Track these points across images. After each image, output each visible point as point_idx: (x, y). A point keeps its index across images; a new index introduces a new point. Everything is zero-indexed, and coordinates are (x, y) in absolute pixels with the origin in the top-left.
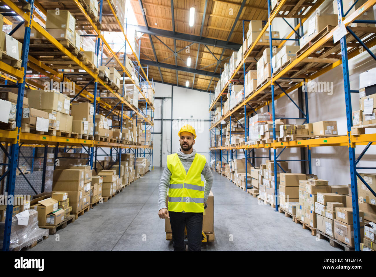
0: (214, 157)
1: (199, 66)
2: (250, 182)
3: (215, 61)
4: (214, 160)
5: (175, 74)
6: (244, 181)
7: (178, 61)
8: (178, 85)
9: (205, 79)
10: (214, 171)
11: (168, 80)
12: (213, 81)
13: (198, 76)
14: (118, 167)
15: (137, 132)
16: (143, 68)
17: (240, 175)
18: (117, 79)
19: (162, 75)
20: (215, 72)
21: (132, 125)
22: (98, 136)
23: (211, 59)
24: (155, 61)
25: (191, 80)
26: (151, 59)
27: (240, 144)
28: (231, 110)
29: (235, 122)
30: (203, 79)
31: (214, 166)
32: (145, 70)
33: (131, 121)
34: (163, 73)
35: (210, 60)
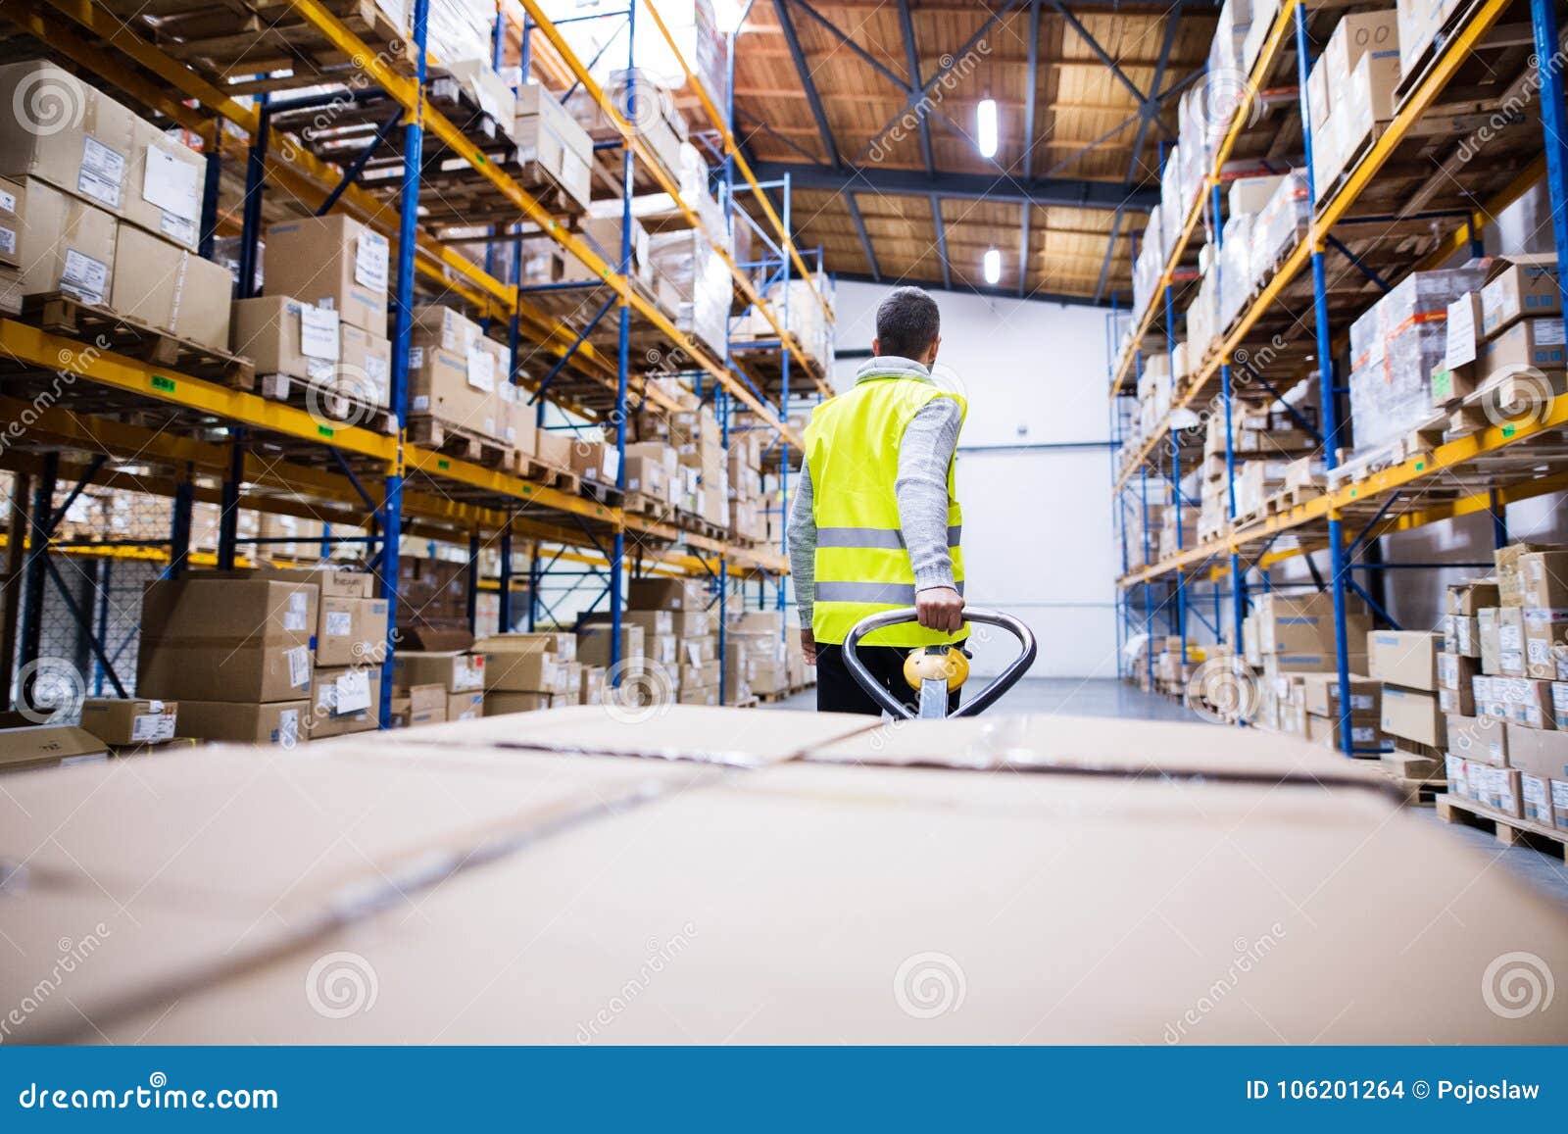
0: (1145, 623)
1: (1044, 157)
2: (1373, 717)
3: (1128, 107)
4: (1145, 636)
5: (927, 225)
6: (1326, 713)
7: (934, 142)
8: (948, 286)
9: (1080, 231)
10: (1146, 688)
11: (901, 262)
12: (1121, 235)
13: (1045, 218)
14: (607, 630)
15: (724, 477)
16: (765, 191)
17: (1301, 682)
18: (562, 152)
19: (870, 237)
20: (1133, 178)
21: (696, 436)
22: (428, 418)
23: (1105, 99)
24: (826, 161)
25: (1008, 248)
26: (805, 153)
27: (1289, 498)
28: (1224, 327)
29: (1256, 403)
30: (1072, 231)
31: (1144, 663)
32: (774, 196)
33: (692, 419)
34: (872, 225)
35: (1098, 106)
